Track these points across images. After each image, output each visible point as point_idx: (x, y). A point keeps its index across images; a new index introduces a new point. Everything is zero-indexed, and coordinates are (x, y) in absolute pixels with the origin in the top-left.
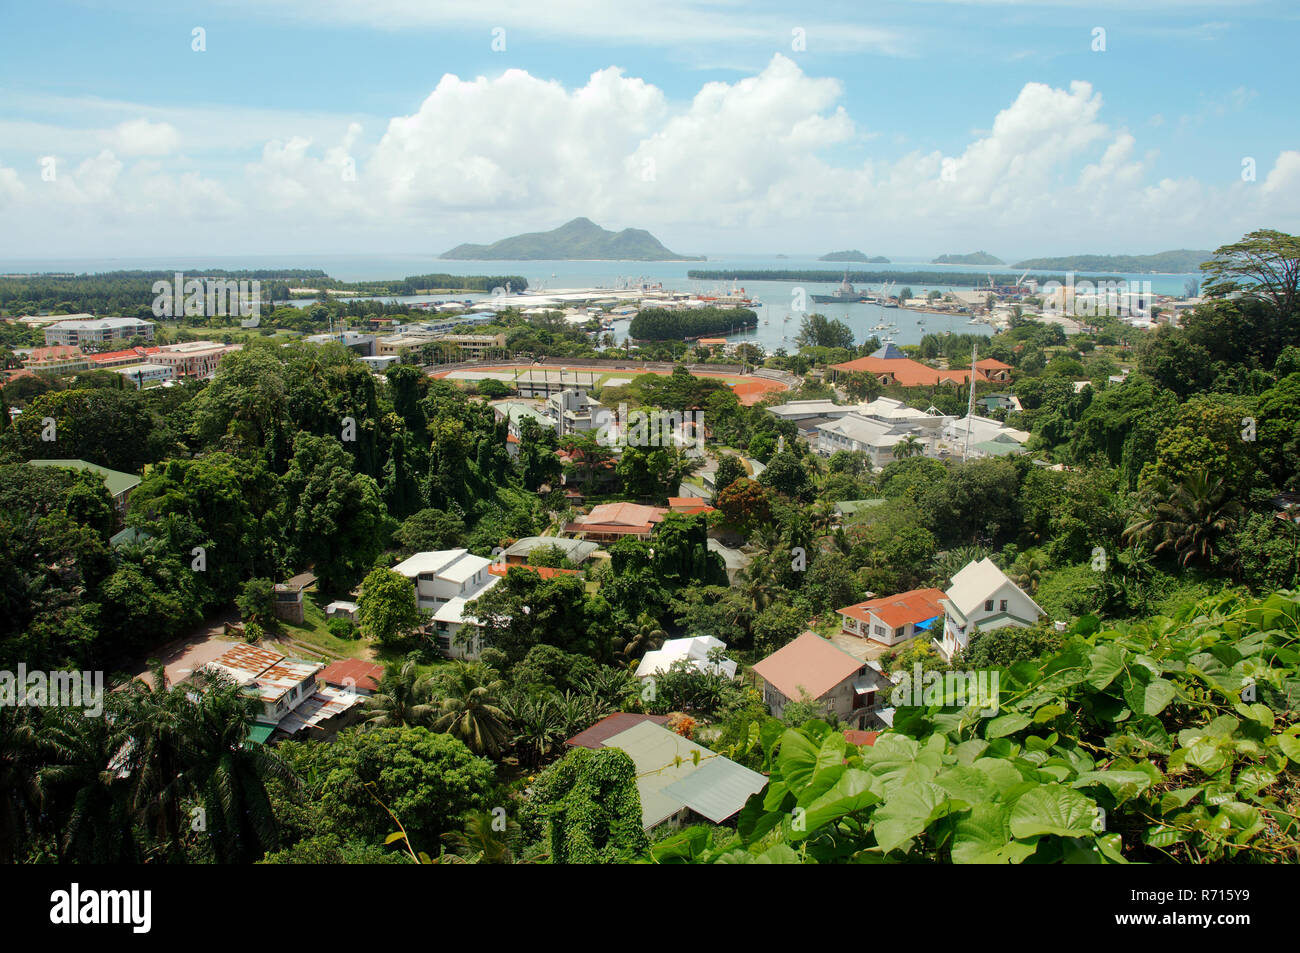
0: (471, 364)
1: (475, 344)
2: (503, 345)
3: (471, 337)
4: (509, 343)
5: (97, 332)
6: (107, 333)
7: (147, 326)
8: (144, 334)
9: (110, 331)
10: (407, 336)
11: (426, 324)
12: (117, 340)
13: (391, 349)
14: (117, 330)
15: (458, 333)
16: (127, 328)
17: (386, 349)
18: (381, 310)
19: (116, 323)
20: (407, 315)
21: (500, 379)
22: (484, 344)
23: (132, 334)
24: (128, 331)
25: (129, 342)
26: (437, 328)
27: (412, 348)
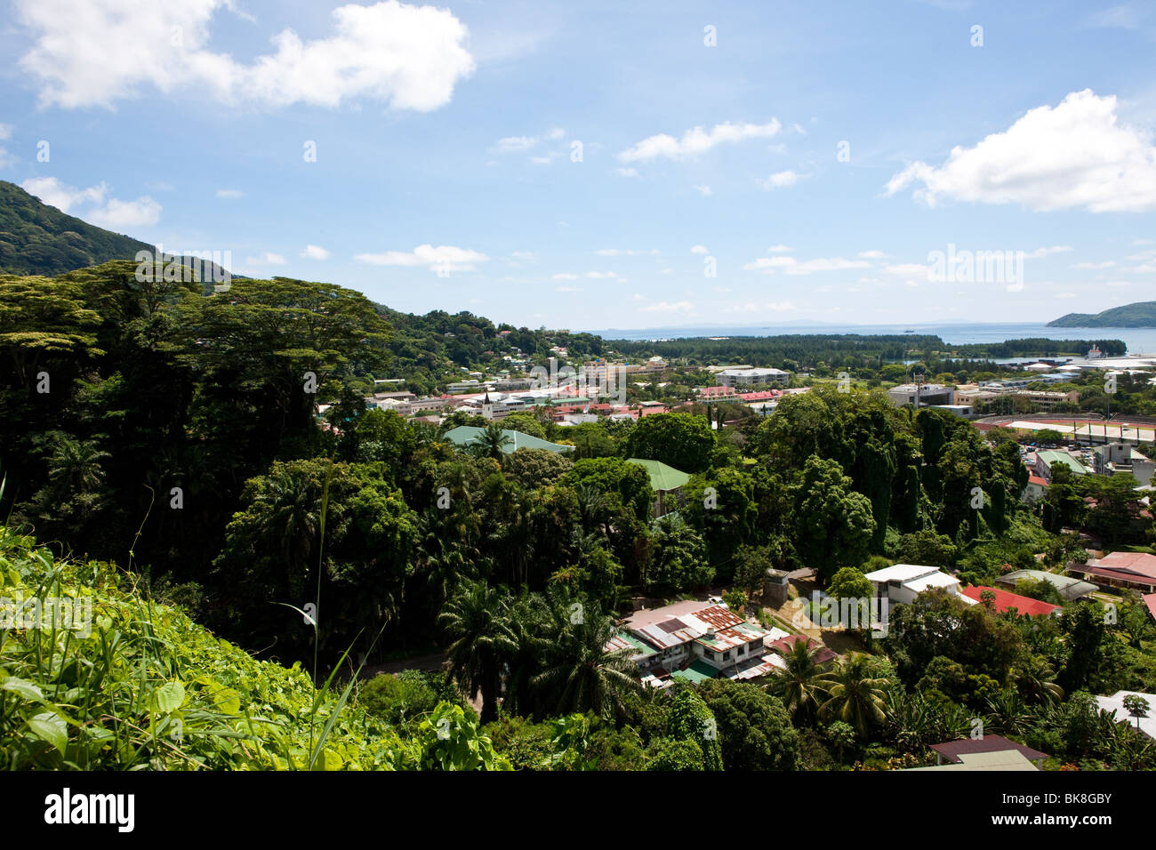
0: (1040, 416)
1: (1046, 399)
2: (1074, 401)
3: (1044, 393)
4: (1080, 400)
5: (749, 378)
6: (756, 379)
7: (785, 375)
8: (781, 380)
9: (757, 378)
10: (984, 390)
11: (1006, 381)
12: (763, 383)
13: (967, 400)
14: (763, 377)
15: (1033, 389)
16: (769, 375)
17: (963, 400)
18: (971, 367)
19: (762, 372)
20: (994, 372)
21: (1059, 431)
22: (1056, 400)
23: (773, 380)
24: (770, 377)
25: (769, 386)
26: (1017, 384)
27: (986, 400)
